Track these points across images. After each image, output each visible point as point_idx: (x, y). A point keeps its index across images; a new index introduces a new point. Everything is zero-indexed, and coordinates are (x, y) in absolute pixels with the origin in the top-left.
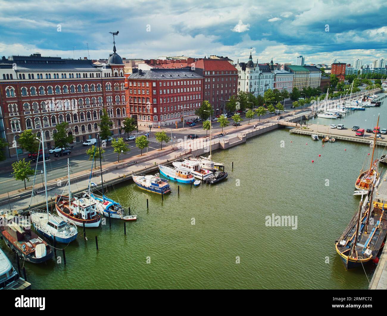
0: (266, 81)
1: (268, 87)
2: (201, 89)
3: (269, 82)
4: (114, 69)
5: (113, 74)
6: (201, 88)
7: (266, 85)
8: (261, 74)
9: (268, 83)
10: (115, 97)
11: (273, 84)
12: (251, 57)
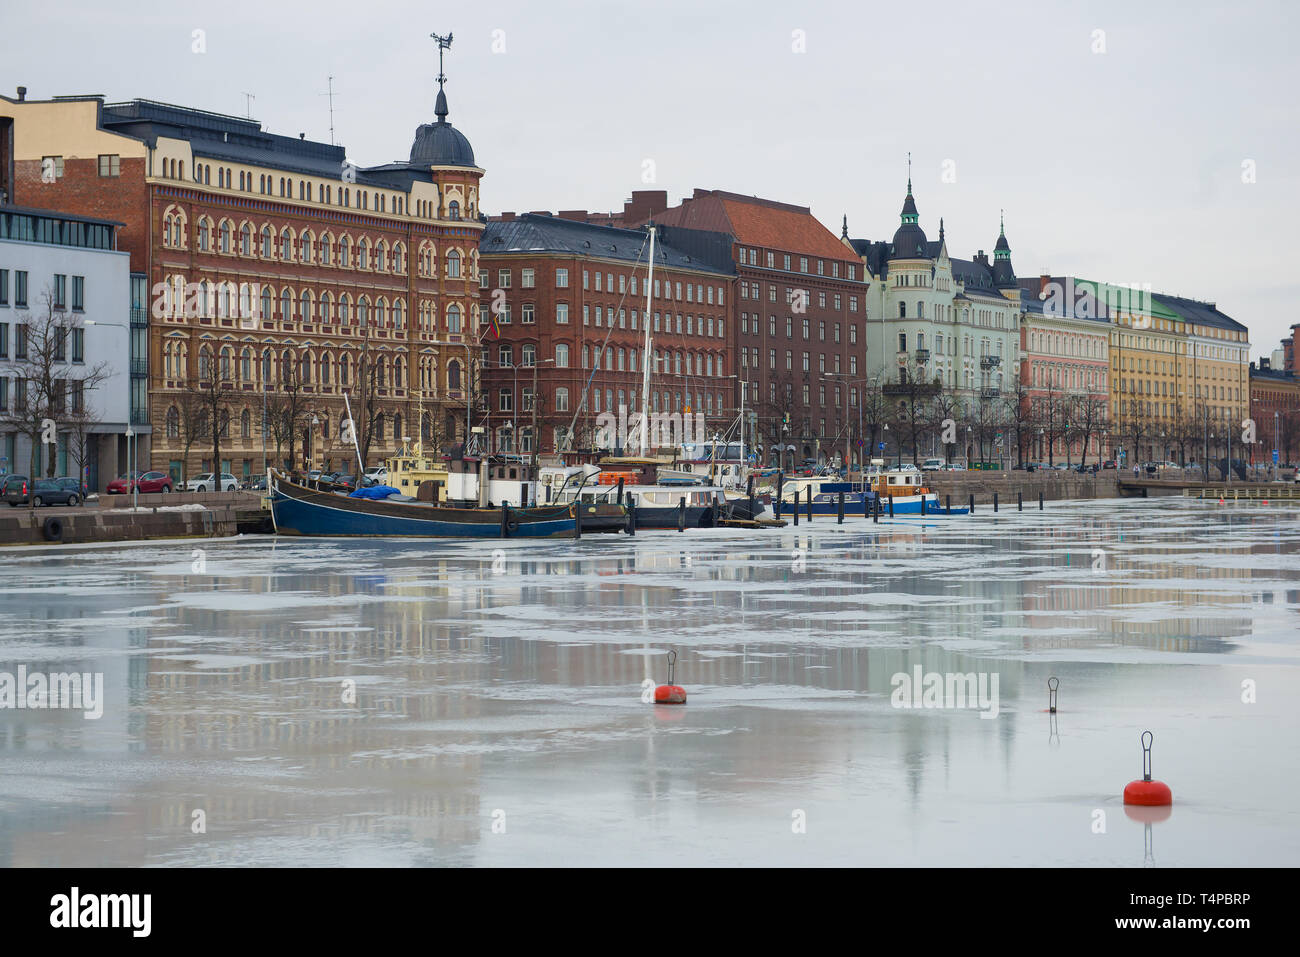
0: (985, 343)
1: (995, 372)
2: (726, 332)
3: (1000, 346)
4: (449, 188)
5: (441, 209)
6: (726, 327)
7: (989, 363)
8: (958, 296)
9: (993, 352)
10: (443, 308)
11: (1018, 364)
12: (910, 208)
